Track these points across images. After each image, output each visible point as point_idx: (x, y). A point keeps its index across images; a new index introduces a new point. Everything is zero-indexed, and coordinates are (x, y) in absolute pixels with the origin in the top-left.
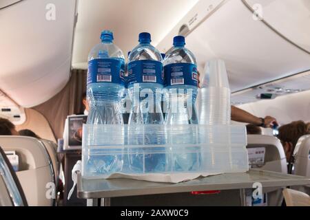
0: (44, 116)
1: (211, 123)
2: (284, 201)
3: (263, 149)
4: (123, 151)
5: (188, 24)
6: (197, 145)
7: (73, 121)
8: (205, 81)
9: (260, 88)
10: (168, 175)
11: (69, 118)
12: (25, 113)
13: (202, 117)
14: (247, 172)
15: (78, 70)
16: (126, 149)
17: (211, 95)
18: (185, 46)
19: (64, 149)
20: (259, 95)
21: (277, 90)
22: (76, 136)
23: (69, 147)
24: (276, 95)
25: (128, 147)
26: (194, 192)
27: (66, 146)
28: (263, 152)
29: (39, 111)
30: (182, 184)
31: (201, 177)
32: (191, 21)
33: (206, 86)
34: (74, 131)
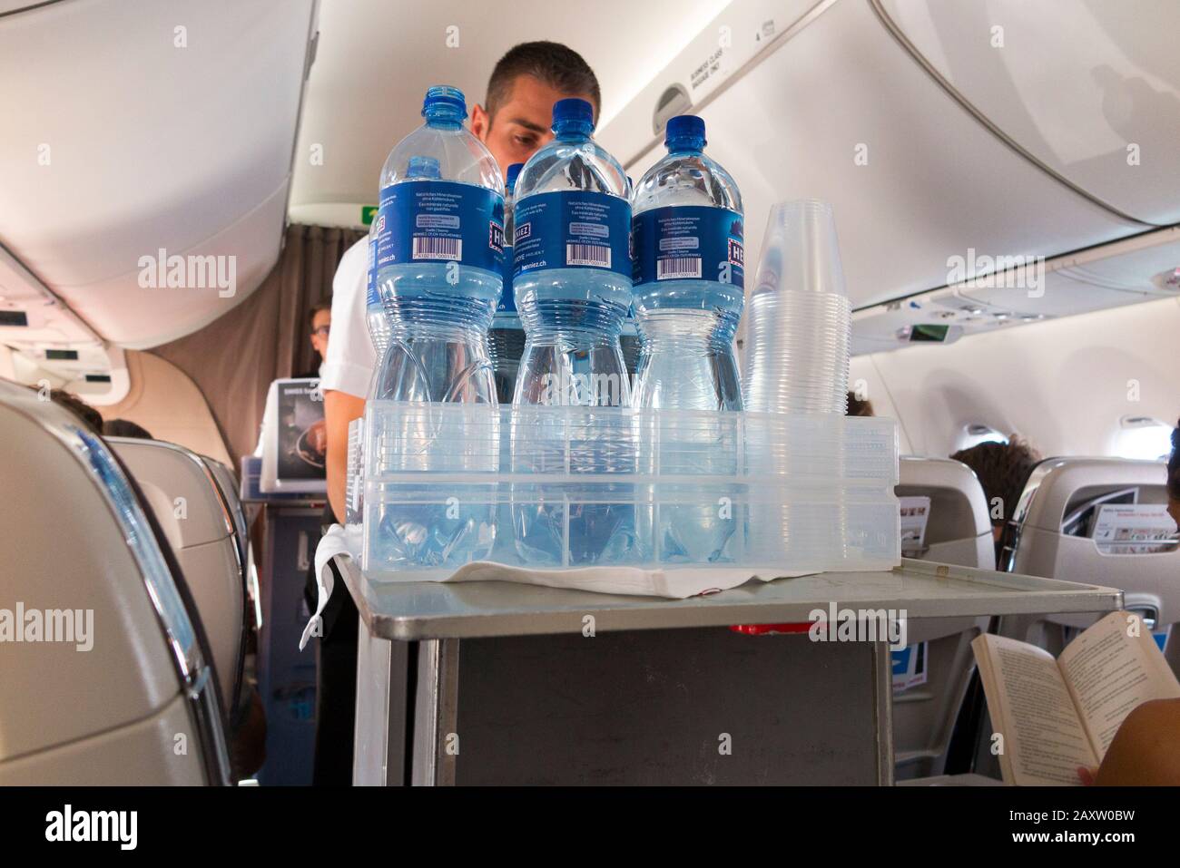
0: (193, 379)
1: (782, 409)
2: (977, 671)
3: (924, 502)
4: (494, 494)
5: (687, 84)
6: (739, 478)
7: (294, 397)
8: (766, 272)
9: (913, 305)
10: (658, 571)
11: (282, 388)
12: (128, 366)
13: (754, 387)
14: (896, 571)
15: (307, 229)
16: (504, 487)
17: (787, 318)
18: (706, 150)
19: (263, 489)
20: (908, 331)
21: (966, 313)
22: (304, 446)
23: (278, 483)
24: (961, 331)
25: (513, 479)
26: (745, 627)
27: (270, 481)
28: (922, 511)
29: (174, 363)
30: (698, 602)
31: (755, 583)
32: (701, 74)
33: (768, 286)
34: (297, 430)
